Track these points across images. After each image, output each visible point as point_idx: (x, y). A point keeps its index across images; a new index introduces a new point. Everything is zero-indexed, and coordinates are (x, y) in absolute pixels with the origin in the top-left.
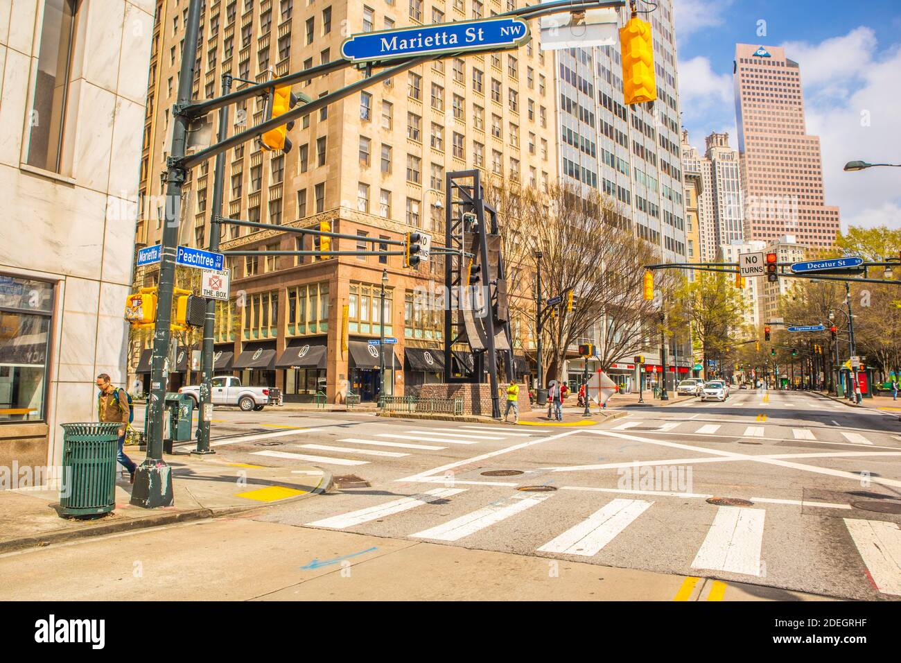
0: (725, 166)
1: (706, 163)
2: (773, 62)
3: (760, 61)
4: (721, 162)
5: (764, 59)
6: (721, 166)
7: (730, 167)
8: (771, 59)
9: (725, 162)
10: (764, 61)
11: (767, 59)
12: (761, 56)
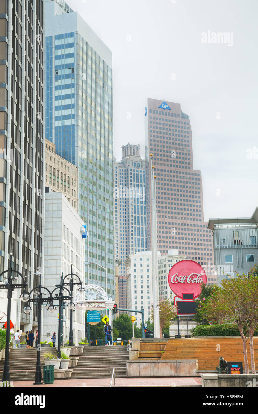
0: (136, 173)
1: (121, 169)
2: (172, 114)
3: (163, 112)
4: (133, 169)
5: (166, 111)
6: (133, 172)
7: (139, 173)
8: (171, 112)
9: (136, 169)
10: (166, 113)
11: (168, 111)
12: (164, 109)
